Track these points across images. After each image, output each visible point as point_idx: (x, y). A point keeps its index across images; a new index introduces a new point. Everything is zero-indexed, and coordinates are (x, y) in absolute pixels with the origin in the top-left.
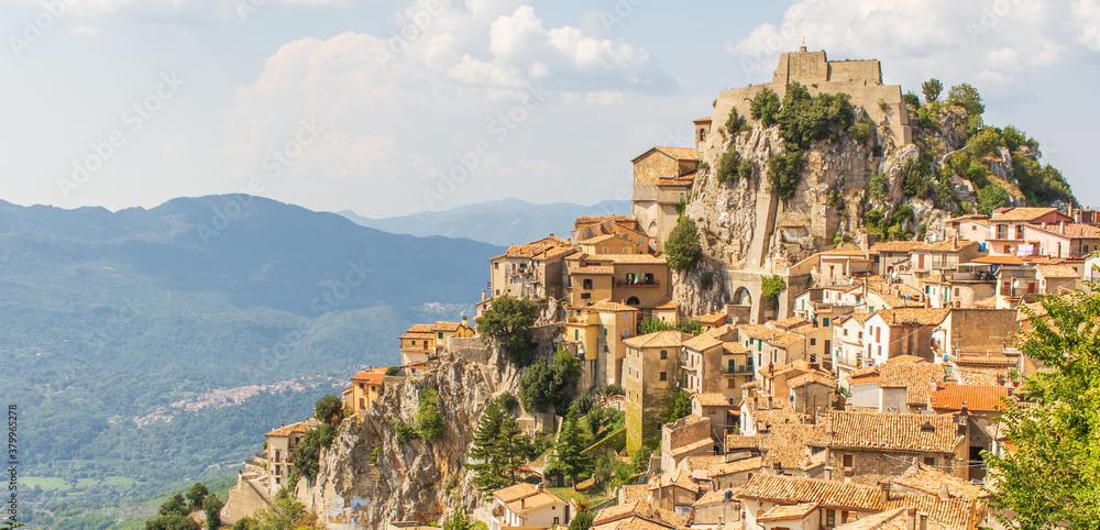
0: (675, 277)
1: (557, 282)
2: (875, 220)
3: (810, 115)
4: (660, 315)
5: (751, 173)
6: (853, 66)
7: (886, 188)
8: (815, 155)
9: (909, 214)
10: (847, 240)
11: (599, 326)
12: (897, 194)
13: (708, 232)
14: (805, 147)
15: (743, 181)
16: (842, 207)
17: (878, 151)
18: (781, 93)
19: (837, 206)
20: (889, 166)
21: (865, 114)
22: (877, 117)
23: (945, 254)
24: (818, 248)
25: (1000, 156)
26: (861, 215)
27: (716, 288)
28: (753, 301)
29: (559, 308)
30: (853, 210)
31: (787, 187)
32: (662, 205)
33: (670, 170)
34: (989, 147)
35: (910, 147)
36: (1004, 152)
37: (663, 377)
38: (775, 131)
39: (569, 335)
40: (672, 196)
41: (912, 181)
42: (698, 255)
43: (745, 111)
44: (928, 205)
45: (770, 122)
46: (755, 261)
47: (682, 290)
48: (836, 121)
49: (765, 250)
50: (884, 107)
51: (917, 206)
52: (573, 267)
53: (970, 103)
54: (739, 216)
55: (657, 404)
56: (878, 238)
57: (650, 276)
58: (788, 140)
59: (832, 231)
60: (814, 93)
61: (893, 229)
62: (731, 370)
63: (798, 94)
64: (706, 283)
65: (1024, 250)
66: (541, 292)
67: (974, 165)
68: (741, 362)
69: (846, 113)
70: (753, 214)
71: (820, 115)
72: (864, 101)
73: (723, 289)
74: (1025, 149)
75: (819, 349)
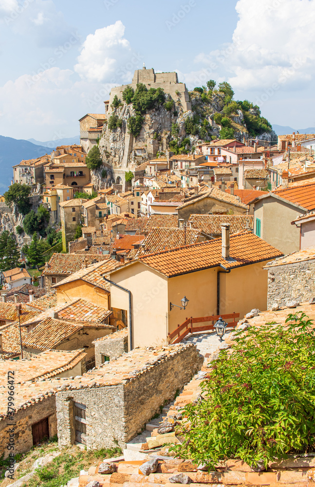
0: (92, 173)
1: (40, 176)
2: (173, 145)
3: (144, 98)
4: (86, 190)
5: (122, 125)
6: (165, 75)
7: (178, 131)
8: (148, 117)
9: (188, 142)
10: (162, 154)
11: (57, 196)
12: (183, 133)
13: (106, 152)
14: (144, 113)
15: (119, 129)
16: (160, 140)
17: (176, 114)
18: (135, 88)
19: (158, 139)
20: (180, 120)
21: (170, 97)
22: (175, 98)
23: (190, 162)
24: (150, 158)
25: (237, 113)
26: (167, 143)
27: (109, 177)
28: (123, 183)
29: (42, 188)
30: (164, 141)
31: (136, 133)
32: (91, 140)
33: (94, 124)
34: (234, 110)
35: (190, 111)
36: (240, 112)
37: (74, 219)
38: (131, 106)
39: (45, 200)
40: (94, 136)
41: (190, 127)
42: (100, 163)
43: (120, 97)
44: (196, 138)
45: (129, 102)
46: (125, 165)
47: (95, 179)
48: (157, 100)
49: (129, 159)
50: (178, 94)
51: (192, 138)
52: (47, 170)
53: (228, 91)
54: (118, 145)
55: (72, 231)
56: (174, 154)
57: (81, 172)
58: (137, 110)
59: (156, 151)
60: (148, 88)
61: (181, 149)
62: (100, 216)
63: (142, 89)
64: (104, 175)
65: (221, 159)
66: (34, 181)
67: (224, 119)
68: (105, 212)
69: (162, 97)
70: (124, 144)
71: (149, 98)
72: (170, 91)
73: (112, 178)
74: (252, 110)
75: (135, 206)
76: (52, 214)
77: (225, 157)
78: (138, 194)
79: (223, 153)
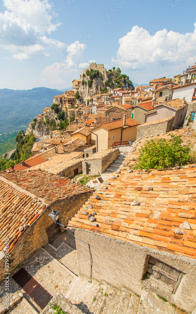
0: (77, 100)
1: (61, 101)
2: (102, 90)
3: (93, 74)
4: (75, 105)
5: (86, 83)
6: (99, 65)
7: (103, 85)
8: (94, 80)
9: (106, 89)
10: (98, 93)
11: (66, 107)
12: (105, 86)
13: (81, 93)
14: (93, 79)
15: (85, 85)
16: (98, 88)
17: (103, 79)
18: (90, 70)
19: (97, 88)
20: (104, 82)
21: (101, 73)
22: (103, 74)
23: (107, 96)
24: (95, 95)
25: (122, 79)
26: (100, 90)
27: (82, 101)
28: (86, 103)
29: (62, 105)
30: (99, 89)
31: (90, 86)
32: (76, 89)
33: (77, 83)
34: (121, 78)
35: (107, 78)
36: (123, 78)
37: (72, 115)
38: (89, 76)
39: (63, 109)
40: (77, 87)
41: (107, 84)
42: (79, 97)
43: (85, 73)
44: (109, 88)
45: (88, 75)
46: (87, 97)
47: (78, 102)
48: (97, 74)
49: (88, 95)
50: (104, 72)
51: (108, 88)
52: (63, 99)
53: (119, 71)
54: (85, 90)
55: (72, 119)
56: (102, 93)
57: (73, 100)
58: (90, 78)
59: (96, 92)
60: (94, 70)
61: (104, 92)
62: (80, 114)
63: (92, 70)
64: (80, 101)
65: (117, 95)
66: (59, 103)
67: (118, 81)
68: (81, 113)
69: (98, 73)
70: (86, 90)
71: (94, 74)
72: (101, 71)
73: (83, 101)
74: (127, 78)
75: (90, 111)
76: (65, 113)
77: (118, 94)
78: (91, 107)
79: (118, 92)
